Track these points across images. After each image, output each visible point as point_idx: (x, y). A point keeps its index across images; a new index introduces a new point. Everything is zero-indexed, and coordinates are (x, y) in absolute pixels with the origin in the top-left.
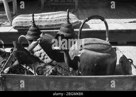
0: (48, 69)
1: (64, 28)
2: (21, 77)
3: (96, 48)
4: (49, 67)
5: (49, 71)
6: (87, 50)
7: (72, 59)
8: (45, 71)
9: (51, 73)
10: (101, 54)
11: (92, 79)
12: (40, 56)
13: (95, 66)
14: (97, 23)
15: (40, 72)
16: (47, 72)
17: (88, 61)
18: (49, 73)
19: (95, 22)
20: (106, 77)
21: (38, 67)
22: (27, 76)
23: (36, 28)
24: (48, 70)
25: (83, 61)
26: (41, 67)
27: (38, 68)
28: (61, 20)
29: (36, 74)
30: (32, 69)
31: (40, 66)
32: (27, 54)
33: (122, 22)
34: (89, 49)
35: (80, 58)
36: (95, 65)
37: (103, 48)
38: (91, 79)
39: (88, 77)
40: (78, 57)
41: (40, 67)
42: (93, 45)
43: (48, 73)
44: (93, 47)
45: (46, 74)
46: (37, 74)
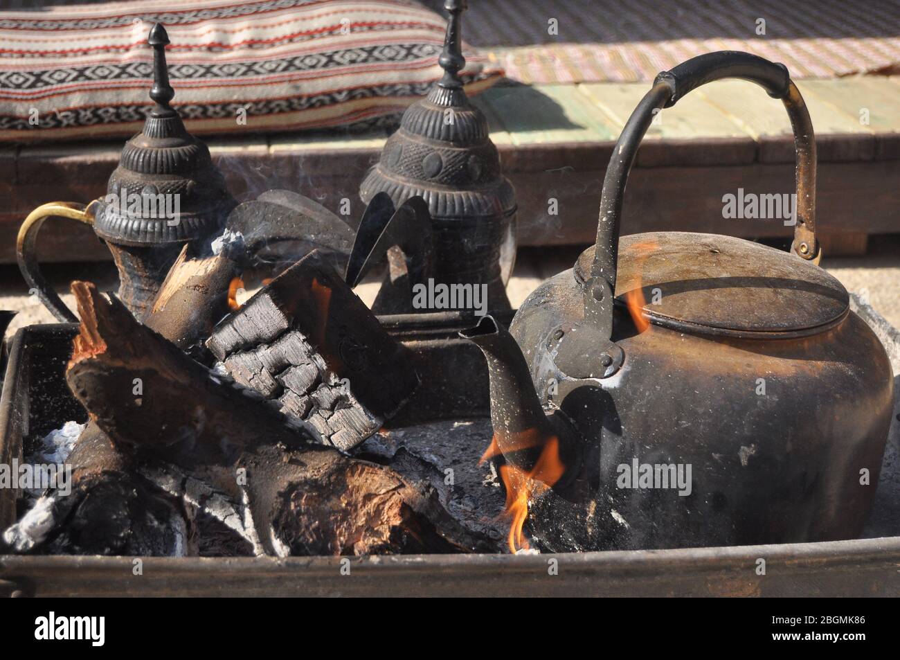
0: (368, 497)
1: (420, 141)
2: (165, 575)
3: (745, 323)
4: (376, 481)
5: (378, 512)
6: (671, 337)
7: (551, 408)
8: (346, 514)
9: (394, 530)
10: (783, 367)
11: (729, 569)
12: (279, 390)
13: (744, 462)
14: (611, 74)
15: (309, 527)
16: (361, 521)
17: (685, 423)
18: (378, 534)
19: (594, 66)
20: (844, 553)
21: (282, 485)
22: (214, 570)
23: (188, 148)
24: (370, 507)
25: (647, 428)
26: (313, 484)
27: (285, 496)
28: (330, 59)
29: (277, 543)
30: (236, 503)
31: (298, 475)
32: (183, 380)
33: (818, 71)
34: (689, 333)
35: (619, 400)
36: (746, 453)
37: (798, 318)
38: (723, 575)
39: (704, 560)
40: (606, 394)
41: (299, 484)
42: (717, 295)
43: (370, 529)
44: (718, 316)
45: (353, 538)
46: (285, 542)
